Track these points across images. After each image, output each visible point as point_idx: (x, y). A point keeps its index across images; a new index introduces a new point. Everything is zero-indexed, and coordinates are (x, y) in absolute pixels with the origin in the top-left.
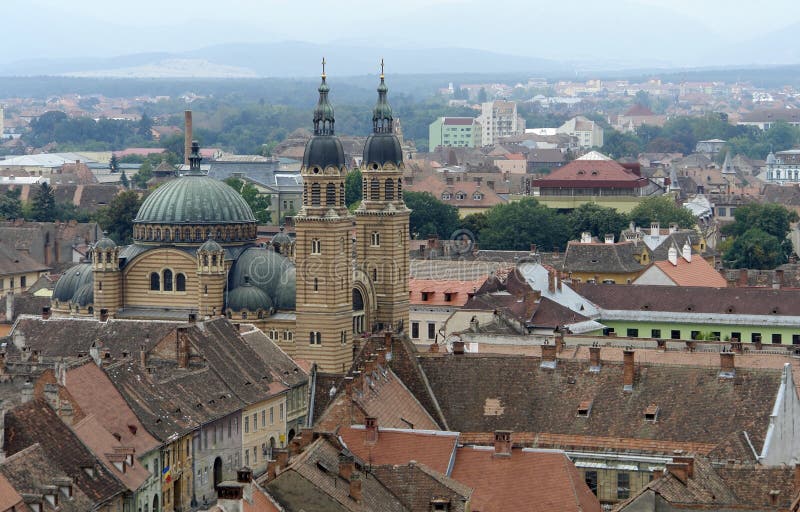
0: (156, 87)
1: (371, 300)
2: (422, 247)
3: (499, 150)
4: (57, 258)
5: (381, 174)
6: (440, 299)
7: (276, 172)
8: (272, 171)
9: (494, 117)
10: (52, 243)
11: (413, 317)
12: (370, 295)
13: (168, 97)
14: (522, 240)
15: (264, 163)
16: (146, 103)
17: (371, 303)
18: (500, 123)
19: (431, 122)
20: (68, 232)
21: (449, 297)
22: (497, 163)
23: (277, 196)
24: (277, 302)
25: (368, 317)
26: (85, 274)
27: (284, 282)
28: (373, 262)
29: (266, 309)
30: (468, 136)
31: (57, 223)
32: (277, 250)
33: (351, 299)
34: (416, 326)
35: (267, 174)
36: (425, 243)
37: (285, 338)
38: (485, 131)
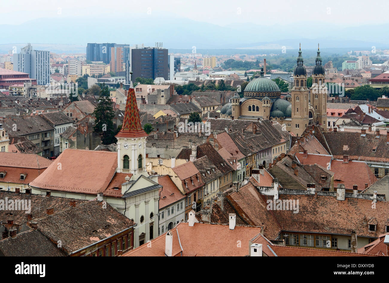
0: (263, 52)
1: (315, 115)
2: (333, 99)
3: (363, 70)
4: (224, 102)
5: (318, 77)
6: (337, 115)
7: (290, 77)
8: (289, 76)
9: (362, 61)
10: (223, 97)
11: (328, 120)
12: (315, 113)
13: (266, 55)
14: (364, 97)
15: (287, 74)
16: (259, 57)
17: (315, 116)
18: (364, 62)
19: (343, 62)
20: (228, 94)
21: (339, 114)
22: (362, 74)
23: (291, 84)
24: (286, 115)
25: (314, 120)
26: (230, 106)
27: (288, 109)
28: (316, 104)
29: (283, 117)
30: (354, 66)
31: (225, 91)
32: (287, 100)
33: (308, 114)
34: (329, 123)
35: (288, 77)
36: (334, 98)
37: (289, 126)
38: (359, 65)
